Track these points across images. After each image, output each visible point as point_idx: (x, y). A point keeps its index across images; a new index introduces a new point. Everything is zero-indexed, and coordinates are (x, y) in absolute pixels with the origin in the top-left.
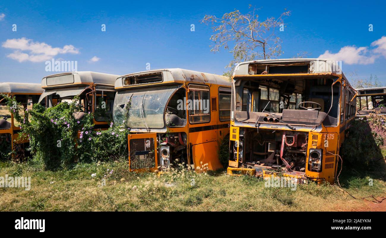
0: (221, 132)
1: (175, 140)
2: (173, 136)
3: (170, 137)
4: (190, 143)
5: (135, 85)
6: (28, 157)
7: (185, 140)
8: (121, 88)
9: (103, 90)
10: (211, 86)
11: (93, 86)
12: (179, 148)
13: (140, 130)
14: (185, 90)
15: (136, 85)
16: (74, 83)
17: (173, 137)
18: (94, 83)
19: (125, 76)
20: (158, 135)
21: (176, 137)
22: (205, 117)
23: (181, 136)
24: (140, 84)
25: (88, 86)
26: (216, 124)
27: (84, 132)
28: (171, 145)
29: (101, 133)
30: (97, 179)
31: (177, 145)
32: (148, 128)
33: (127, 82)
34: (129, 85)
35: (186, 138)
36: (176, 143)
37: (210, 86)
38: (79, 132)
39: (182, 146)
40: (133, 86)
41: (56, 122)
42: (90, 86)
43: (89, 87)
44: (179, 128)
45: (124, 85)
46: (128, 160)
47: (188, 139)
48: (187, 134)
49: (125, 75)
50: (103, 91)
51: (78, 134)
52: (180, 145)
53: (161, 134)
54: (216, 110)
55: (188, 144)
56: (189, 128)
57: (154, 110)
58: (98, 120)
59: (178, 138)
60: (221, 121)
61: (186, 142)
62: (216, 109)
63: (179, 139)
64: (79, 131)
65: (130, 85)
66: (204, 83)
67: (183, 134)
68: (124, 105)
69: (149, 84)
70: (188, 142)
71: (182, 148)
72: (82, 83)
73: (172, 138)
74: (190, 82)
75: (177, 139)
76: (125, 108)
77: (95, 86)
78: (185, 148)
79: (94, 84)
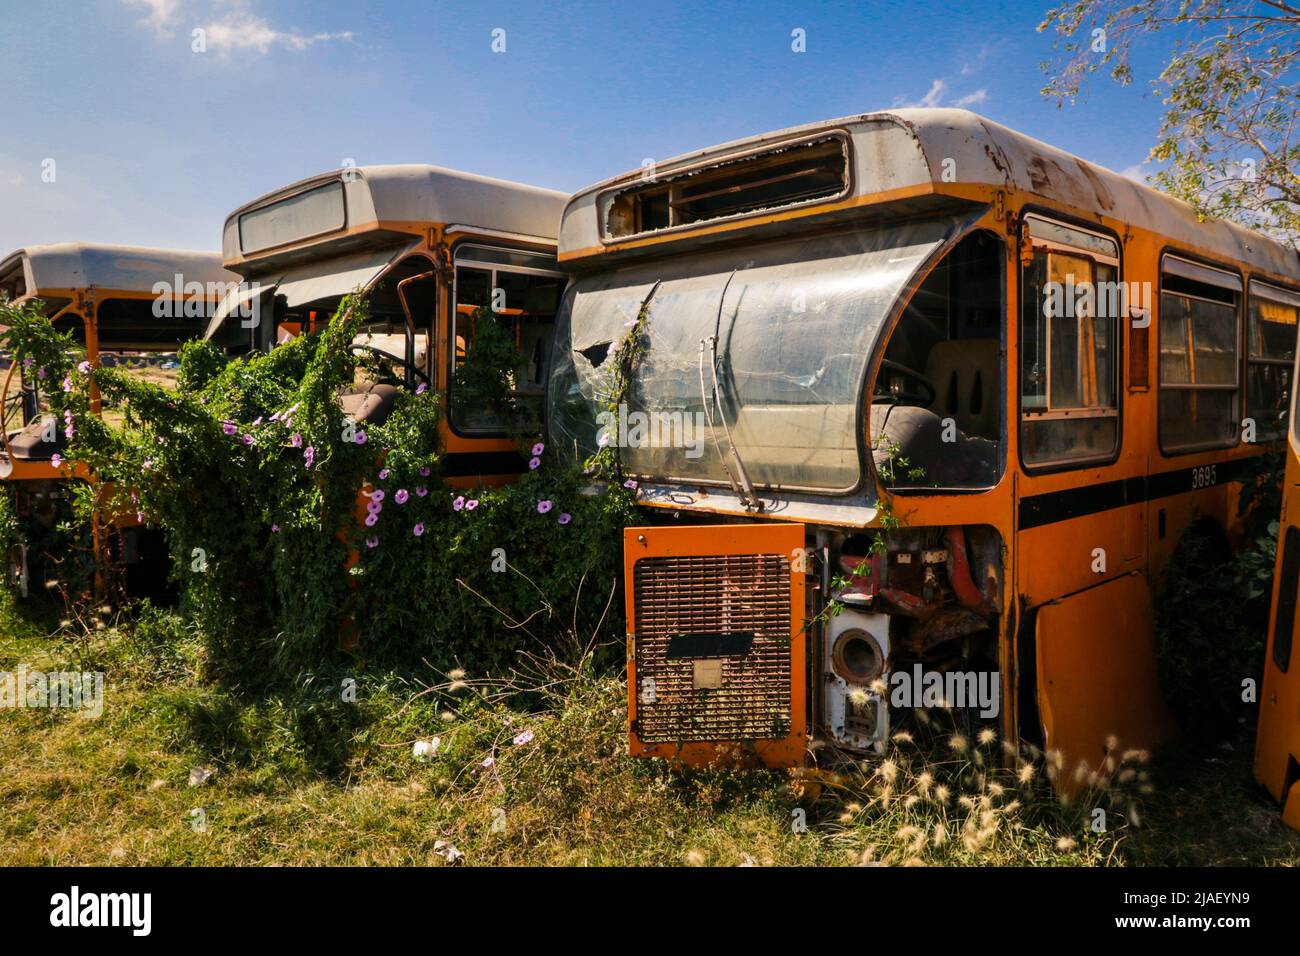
0: (1162, 514)
1: (929, 576)
2: (913, 547)
3: (892, 557)
4: (1022, 599)
5: (670, 228)
6: (146, 602)
7: (992, 573)
8: (591, 253)
9: (495, 268)
10: (1126, 236)
11: (443, 244)
12: (949, 624)
13: (696, 495)
14: (1003, 243)
15: (674, 232)
16: (344, 228)
17: (916, 557)
18: (449, 226)
19: (616, 183)
20: (812, 533)
21: (930, 557)
22: (1097, 428)
23: (964, 550)
24: (699, 222)
25: (414, 244)
26: (1145, 474)
27: (390, 497)
28: (901, 604)
29: (476, 503)
30: (442, 781)
31: (934, 607)
32: (746, 489)
33: (622, 220)
34: (636, 232)
35: (1000, 566)
36: (928, 592)
37: (1122, 238)
38: (365, 493)
39: (964, 613)
40: (658, 235)
41: (256, 435)
42: (425, 242)
43: (419, 249)
44: (959, 498)
45: (609, 238)
46: (625, 675)
47: (1008, 574)
48: (1008, 541)
49: (611, 179)
50: (498, 273)
51: (358, 502)
52: (952, 603)
53: (831, 531)
54: (1148, 387)
55: (1013, 602)
56: (1018, 502)
57: (793, 379)
58: (469, 431)
59: (945, 563)
60: (1166, 455)
61: (997, 587)
62: (1146, 378)
63: (950, 567)
64: (365, 485)
65: (640, 234)
66: (1099, 216)
67: (980, 536)
68: (606, 346)
69: (759, 217)
70: (1008, 588)
71: (967, 629)
72: (380, 222)
73: (904, 559)
74: (1031, 200)
75: (940, 568)
76: (610, 361)
77: (450, 241)
78: (984, 626)
79: (448, 231)
